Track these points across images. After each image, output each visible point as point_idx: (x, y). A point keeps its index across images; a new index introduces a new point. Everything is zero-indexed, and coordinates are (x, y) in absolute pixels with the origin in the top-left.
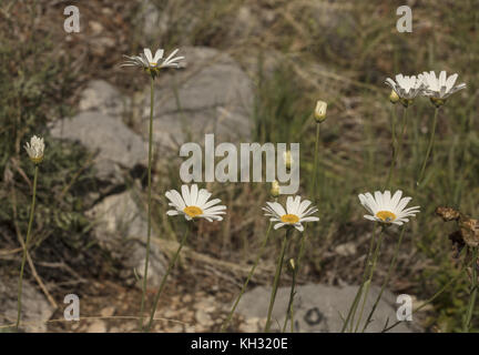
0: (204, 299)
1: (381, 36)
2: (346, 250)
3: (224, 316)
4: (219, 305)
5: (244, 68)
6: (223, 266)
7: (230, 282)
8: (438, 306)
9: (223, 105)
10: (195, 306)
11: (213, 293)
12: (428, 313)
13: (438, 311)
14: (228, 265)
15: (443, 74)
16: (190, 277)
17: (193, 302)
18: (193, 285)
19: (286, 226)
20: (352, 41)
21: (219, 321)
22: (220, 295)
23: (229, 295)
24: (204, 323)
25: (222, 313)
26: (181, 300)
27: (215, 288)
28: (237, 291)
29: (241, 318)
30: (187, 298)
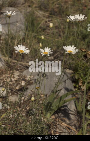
0: (16, 72)
1: (55, 3)
2: (51, 58)
3: (21, 76)
4: (20, 73)
5: (21, 12)
6: (20, 63)
7: (22, 67)
8: (75, 71)
9: (17, 22)
10: (14, 73)
11: (18, 70)
12: (72, 73)
13: (75, 73)
14: (21, 63)
15: (81, 15)
16: (12, 66)
17: (13, 72)
18: (13, 68)
19: (45, 55)
20: (48, 5)
21: (20, 77)
22: (20, 70)
23: (22, 71)
24: (16, 78)
25: (21, 75)
26: (10, 72)
27: (18, 69)
28: (24, 69)
29: (26, 76)
30: (11, 71)
